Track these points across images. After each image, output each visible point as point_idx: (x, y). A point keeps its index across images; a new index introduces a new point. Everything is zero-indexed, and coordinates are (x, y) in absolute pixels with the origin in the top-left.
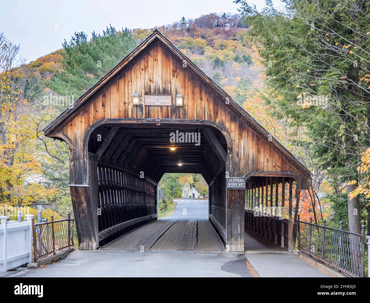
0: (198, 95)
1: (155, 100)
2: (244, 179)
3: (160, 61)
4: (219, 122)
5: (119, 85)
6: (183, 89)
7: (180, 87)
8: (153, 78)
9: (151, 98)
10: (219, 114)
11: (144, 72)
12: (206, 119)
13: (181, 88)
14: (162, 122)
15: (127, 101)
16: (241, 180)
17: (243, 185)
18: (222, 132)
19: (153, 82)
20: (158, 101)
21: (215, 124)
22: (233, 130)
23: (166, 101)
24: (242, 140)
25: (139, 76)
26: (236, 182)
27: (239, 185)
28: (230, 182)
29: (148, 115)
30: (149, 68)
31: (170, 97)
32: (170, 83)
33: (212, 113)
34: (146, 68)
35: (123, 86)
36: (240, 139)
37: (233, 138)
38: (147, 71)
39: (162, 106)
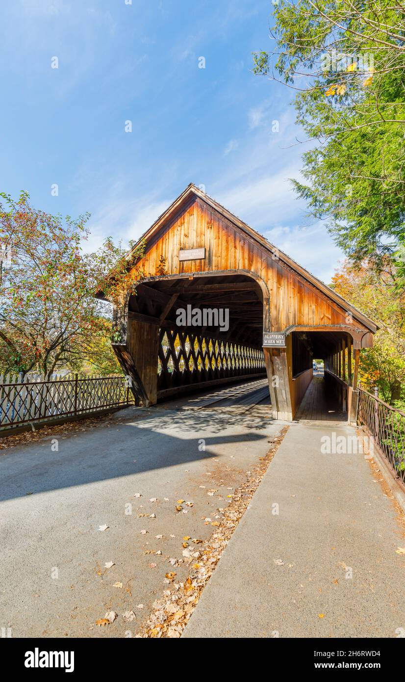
0: (231, 244)
1: (189, 254)
2: (283, 334)
3: (195, 215)
4: (255, 270)
5: (158, 244)
6: (217, 240)
7: (214, 238)
8: (188, 233)
9: (185, 253)
10: (254, 262)
11: (179, 229)
12: (240, 268)
14: (194, 276)
16: (280, 336)
17: (282, 342)
18: (257, 281)
19: (188, 237)
20: (191, 255)
21: (250, 273)
22: (271, 278)
23: (200, 254)
24: (281, 289)
25: (176, 233)
26: (272, 339)
27: (277, 342)
28: (267, 339)
29: (182, 270)
30: (185, 224)
31: (203, 250)
32: (204, 235)
33: (246, 261)
34: (182, 224)
35: (161, 245)
36: (278, 288)
37: (270, 287)
38: (183, 226)
39: (196, 259)
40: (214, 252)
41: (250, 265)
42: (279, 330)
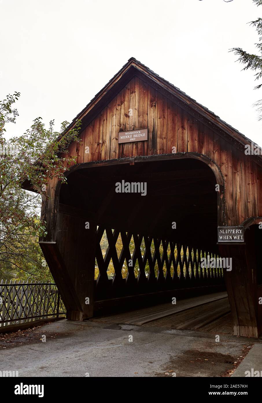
0: (178, 124)
1: (130, 136)
2: (241, 229)
3: (137, 94)
4: (206, 153)
5: (94, 125)
7: (158, 118)
8: (129, 112)
9: (125, 135)
10: (205, 143)
11: (119, 108)
12: (189, 151)
13: (160, 118)
14: (136, 161)
15: (101, 142)
16: (237, 231)
17: (240, 237)
18: (210, 165)
19: (128, 116)
20: (133, 137)
21: (200, 156)
22: (225, 162)
23: (141, 135)
24: (237, 175)
25: (115, 113)
26: (229, 234)
27: (235, 238)
28: (222, 234)
29: (122, 154)
30: (126, 103)
31: (146, 130)
32: (147, 114)
33: (196, 143)
34: (122, 102)
35: (98, 126)
36: (234, 174)
37: (224, 172)
38: (123, 105)
39: (138, 142)
40: (159, 133)
41: (201, 147)
42: (236, 224)
